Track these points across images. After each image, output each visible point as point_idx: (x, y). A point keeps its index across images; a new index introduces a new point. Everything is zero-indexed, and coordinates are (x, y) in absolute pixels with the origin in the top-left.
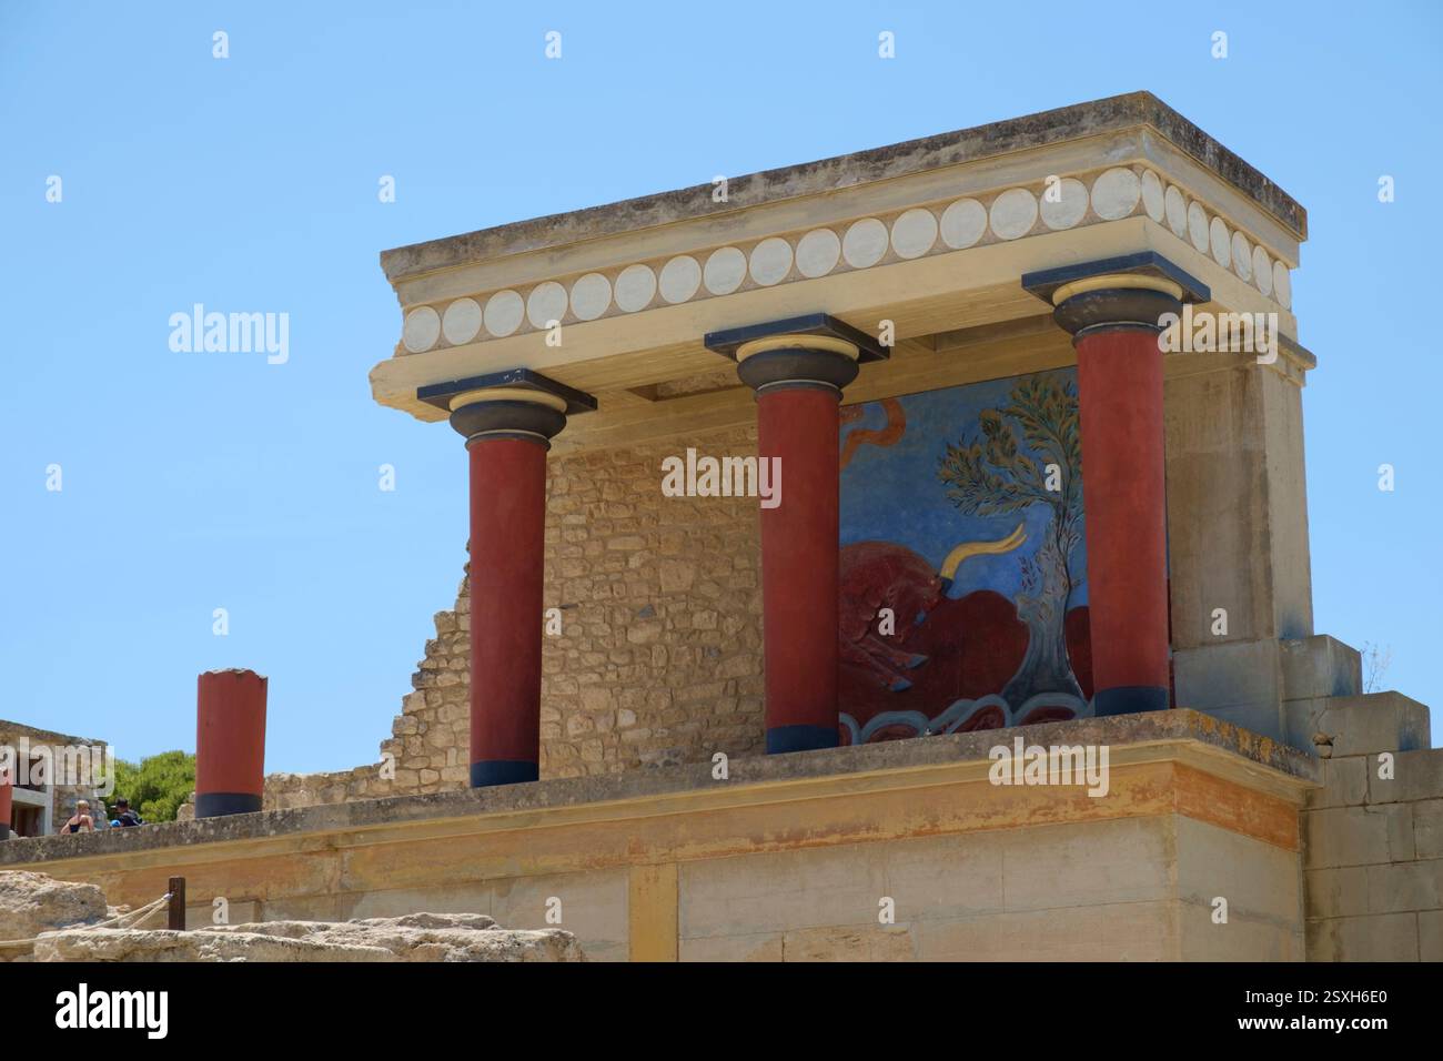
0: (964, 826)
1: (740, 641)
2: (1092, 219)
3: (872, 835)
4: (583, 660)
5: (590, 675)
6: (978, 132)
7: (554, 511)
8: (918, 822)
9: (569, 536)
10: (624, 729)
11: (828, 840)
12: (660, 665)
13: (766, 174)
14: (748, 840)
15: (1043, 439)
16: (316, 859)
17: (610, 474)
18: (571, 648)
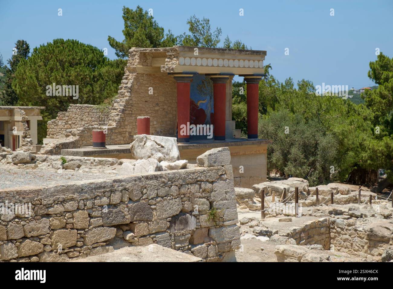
1: (170, 112)
10: (155, 125)
12: (160, 114)
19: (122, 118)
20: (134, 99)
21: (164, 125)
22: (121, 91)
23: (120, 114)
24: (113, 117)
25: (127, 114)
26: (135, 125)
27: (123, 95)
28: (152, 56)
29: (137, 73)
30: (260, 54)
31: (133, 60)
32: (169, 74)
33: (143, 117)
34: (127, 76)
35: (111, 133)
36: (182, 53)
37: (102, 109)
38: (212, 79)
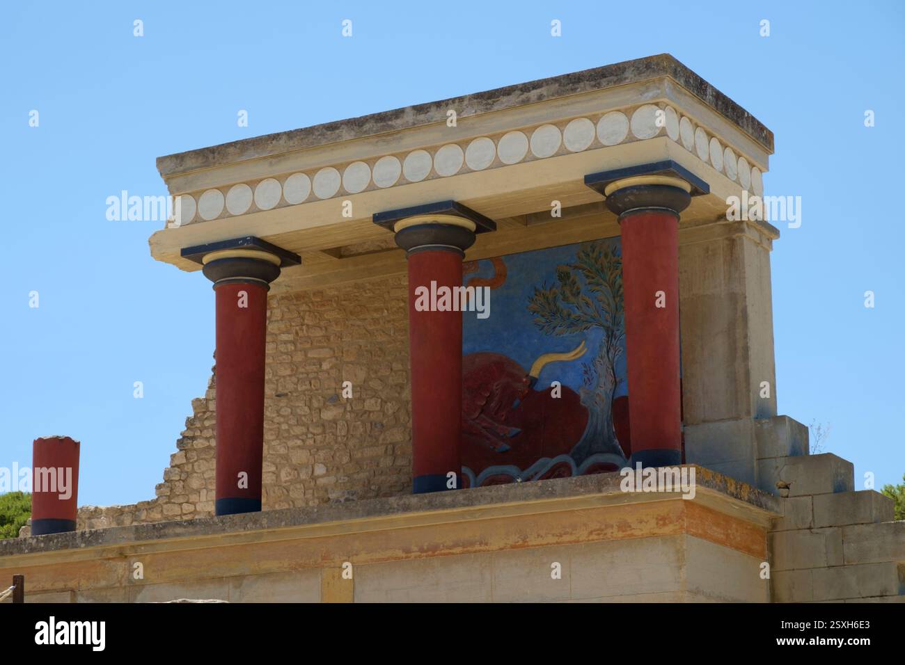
0: (544, 542)
1: (397, 419)
2: (631, 139)
3: (483, 548)
4: (291, 431)
5: (296, 441)
6: (555, 80)
7: (272, 332)
8: (514, 539)
9: (282, 348)
10: (319, 477)
11: (454, 551)
12: (343, 434)
13: (414, 108)
14: (401, 551)
15: (598, 285)
16: (112, 563)
17: (310, 307)
18: (283, 423)
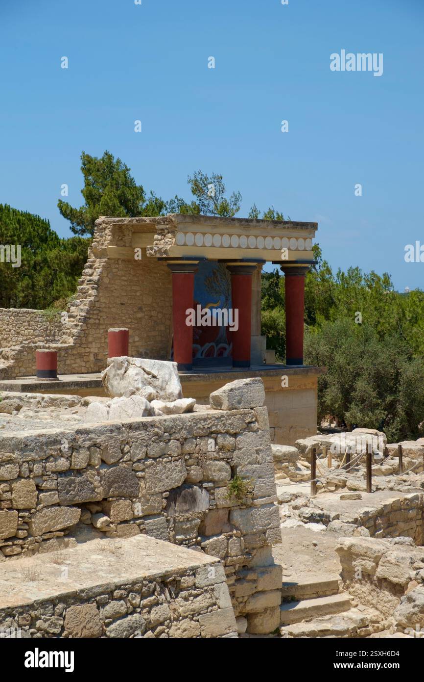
18: (123, 316)
19: (83, 330)
20: (103, 300)
21: (151, 343)
22: (82, 287)
23: (80, 324)
24: (69, 329)
25: (91, 324)
26: (105, 342)
27: (85, 293)
28: (133, 231)
29: (108, 259)
30: (307, 229)
31: (102, 237)
32: (160, 259)
33: (117, 330)
34: (92, 262)
35: (66, 355)
36: (181, 226)
37: (51, 317)
38: (228, 267)
